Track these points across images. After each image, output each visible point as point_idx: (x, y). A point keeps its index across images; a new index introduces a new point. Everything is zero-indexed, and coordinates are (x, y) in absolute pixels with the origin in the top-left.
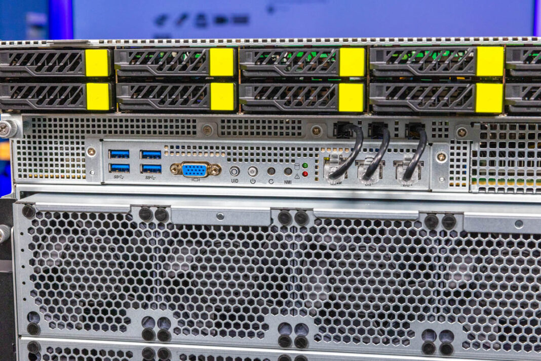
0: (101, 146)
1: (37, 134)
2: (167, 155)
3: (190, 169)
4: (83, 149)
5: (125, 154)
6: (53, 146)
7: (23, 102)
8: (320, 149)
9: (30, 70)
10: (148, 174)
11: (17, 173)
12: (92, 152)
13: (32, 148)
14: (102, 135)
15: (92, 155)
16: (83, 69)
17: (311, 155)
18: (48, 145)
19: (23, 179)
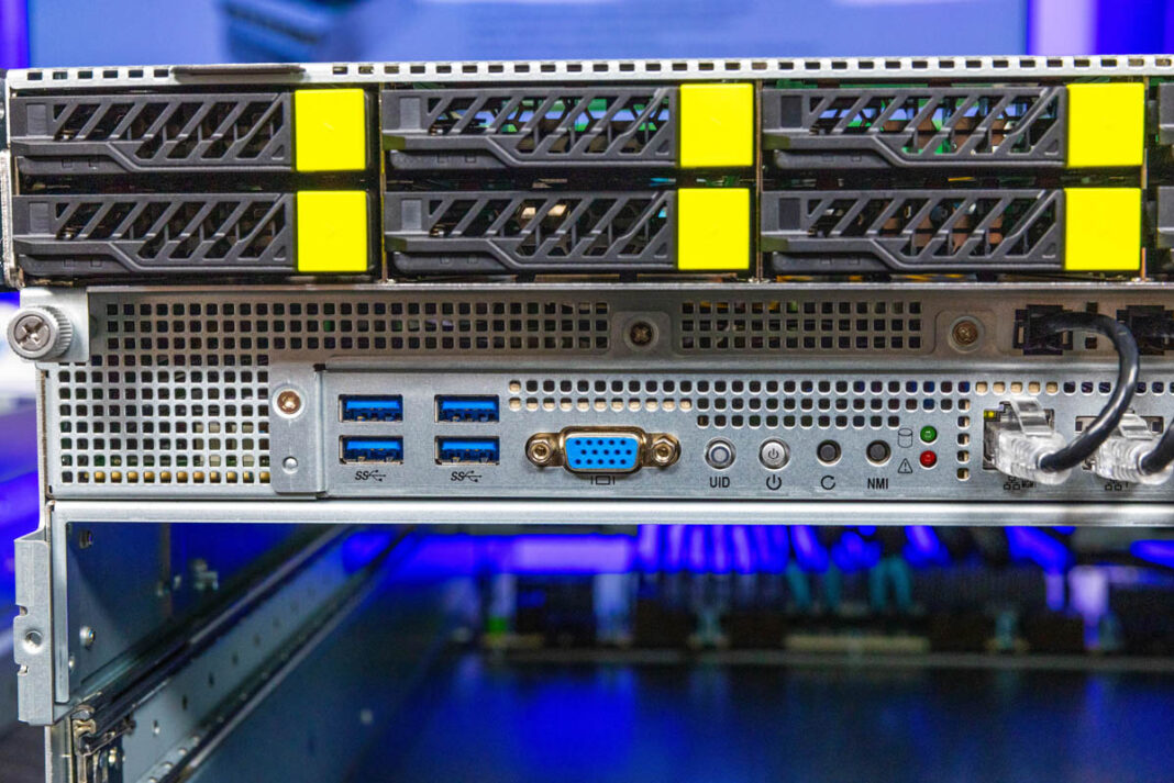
0: (317, 386)
1: (121, 353)
2: (515, 408)
3: (589, 449)
4: (263, 393)
5: (392, 409)
6: (172, 385)
7: (97, 251)
8: (972, 387)
9: (121, 150)
10: (455, 465)
11: (57, 469)
12: (290, 404)
13: (106, 394)
14: (321, 353)
15: (289, 411)
16: (288, 149)
17: (947, 404)
18: (156, 385)
19: (75, 487)
